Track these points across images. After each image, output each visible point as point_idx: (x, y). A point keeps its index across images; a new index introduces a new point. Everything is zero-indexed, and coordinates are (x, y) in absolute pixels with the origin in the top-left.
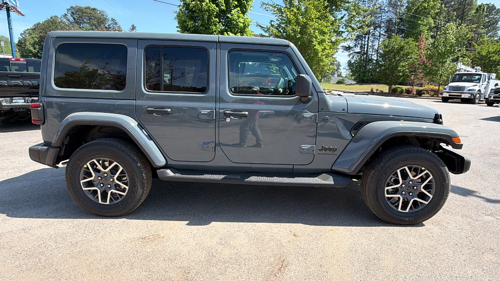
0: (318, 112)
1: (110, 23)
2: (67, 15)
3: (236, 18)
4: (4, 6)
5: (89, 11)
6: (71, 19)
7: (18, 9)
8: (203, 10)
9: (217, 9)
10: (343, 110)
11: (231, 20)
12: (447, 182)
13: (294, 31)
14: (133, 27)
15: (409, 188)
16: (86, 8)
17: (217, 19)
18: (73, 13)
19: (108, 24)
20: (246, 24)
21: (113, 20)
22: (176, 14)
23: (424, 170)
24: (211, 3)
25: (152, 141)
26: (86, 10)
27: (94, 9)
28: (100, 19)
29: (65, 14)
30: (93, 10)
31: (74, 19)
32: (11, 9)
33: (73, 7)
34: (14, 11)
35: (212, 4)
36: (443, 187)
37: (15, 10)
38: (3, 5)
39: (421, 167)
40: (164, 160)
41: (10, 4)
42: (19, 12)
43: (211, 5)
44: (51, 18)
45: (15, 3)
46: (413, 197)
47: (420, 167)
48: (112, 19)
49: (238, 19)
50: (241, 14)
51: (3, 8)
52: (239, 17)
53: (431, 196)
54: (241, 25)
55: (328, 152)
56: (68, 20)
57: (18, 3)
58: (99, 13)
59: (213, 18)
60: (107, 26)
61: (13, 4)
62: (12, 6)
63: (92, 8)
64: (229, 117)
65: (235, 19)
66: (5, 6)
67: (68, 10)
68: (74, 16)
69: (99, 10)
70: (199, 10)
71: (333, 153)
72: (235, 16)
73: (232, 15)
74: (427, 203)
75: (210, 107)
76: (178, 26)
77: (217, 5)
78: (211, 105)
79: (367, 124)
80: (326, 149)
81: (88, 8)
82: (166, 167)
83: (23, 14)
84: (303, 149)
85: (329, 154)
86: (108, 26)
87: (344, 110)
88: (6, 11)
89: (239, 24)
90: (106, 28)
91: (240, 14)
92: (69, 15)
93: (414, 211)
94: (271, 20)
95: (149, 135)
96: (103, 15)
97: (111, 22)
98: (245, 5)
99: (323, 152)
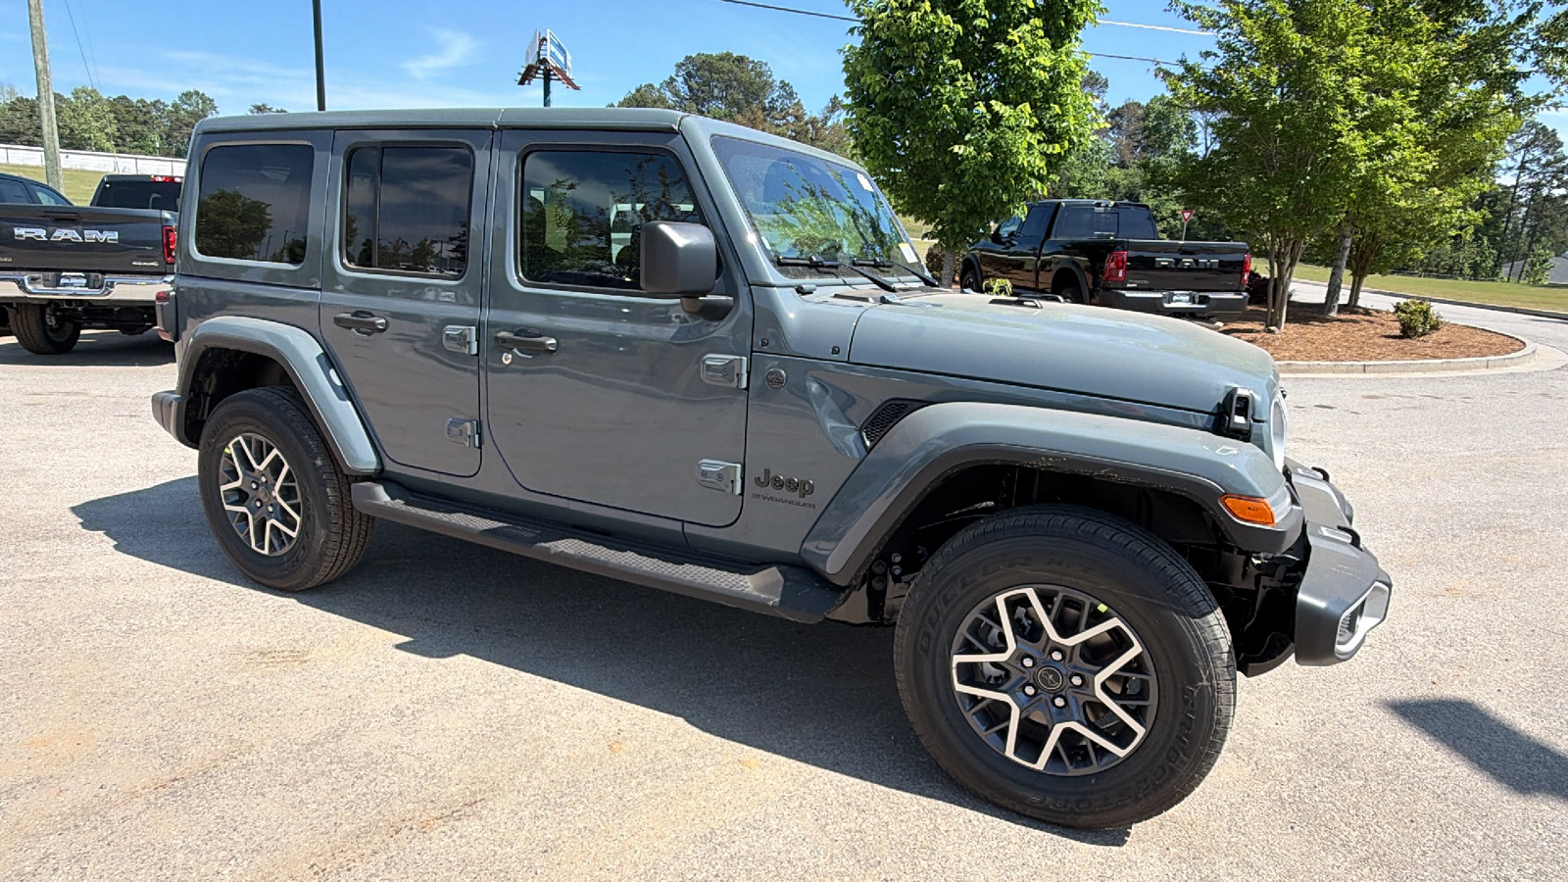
0: (752, 351)
1: (775, 96)
2: (675, 80)
3: (1022, 51)
4: (539, 68)
5: (726, 64)
6: (683, 89)
7: (567, 74)
8: (911, 35)
9: (959, 28)
10: (835, 351)
11: (1006, 63)
12: (1205, 683)
13: (1262, 86)
14: (833, 103)
15: (1051, 677)
16: (721, 58)
17: (958, 63)
18: (689, 74)
19: (770, 99)
20: (1059, 73)
21: (784, 85)
22: (842, 58)
23: (1105, 617)
24: (939, 12)
25: (349, 403)
26: (721, 63)
27: (741, 60)
28: (751, 84)
29: (671, 77)
30: (736, 63)
31: (691, 89)
32: (555, 75)
33: (691, 57)
34: (559, 79)
35: (941, 15)
36: (1186, 702)
37: (560, 77)
38: (538, 65)
39: (1096, 601)
40: (373, 458)
41: (552, 63)
42: (570, 82)
43: (937, 18)
44: (638, 91)
45: (562, 59)
46: (1063, 714)
47: (1087, 601)
48: (782, 82)
49: (1032, 56)
50: (1043, 40)
51: (536, 73)
52: (1035, 50)
53: (1140, 731)
54: (1044, 76)
55: (784, 493)
56: (676, 94)
57: (569, 57)
58: (752, 70)
59: (945, 58)
60: (767, 105)
61: (558, 61)
62: (556, 68)
63: (735, 55)
64: (510, 351)
65: (1021, 58)
66: (542, 67)
67: (679, 66)
68: (693, 83)
69: (753, 62)
70: (903, 38)
71: (802, 501)
72: (1020, 48)
73: (1011, 44)
74: (1121, 753)
75: (465, 316)
76: (848, 90)
77: (962, 17)
78: (471, 312)
79: (922, 407)
80: (778, 484)
81: (727, 57)
82: (380, 476)
83: (578, 85)
84: (704, 473)
85: (790, 502)
86: (770, 102)
87: (838, 353)
88: (542, 81)
89: (1035, 74)
90: (764, 109)
91: (1039, 41)
92: (680, 79)
93: (1070, 774)
94: (1204, 51)
95: (344, 387)
96: (760, 75)
97: (778, 93)
98: (1066, 7)
99: (770, 490)
